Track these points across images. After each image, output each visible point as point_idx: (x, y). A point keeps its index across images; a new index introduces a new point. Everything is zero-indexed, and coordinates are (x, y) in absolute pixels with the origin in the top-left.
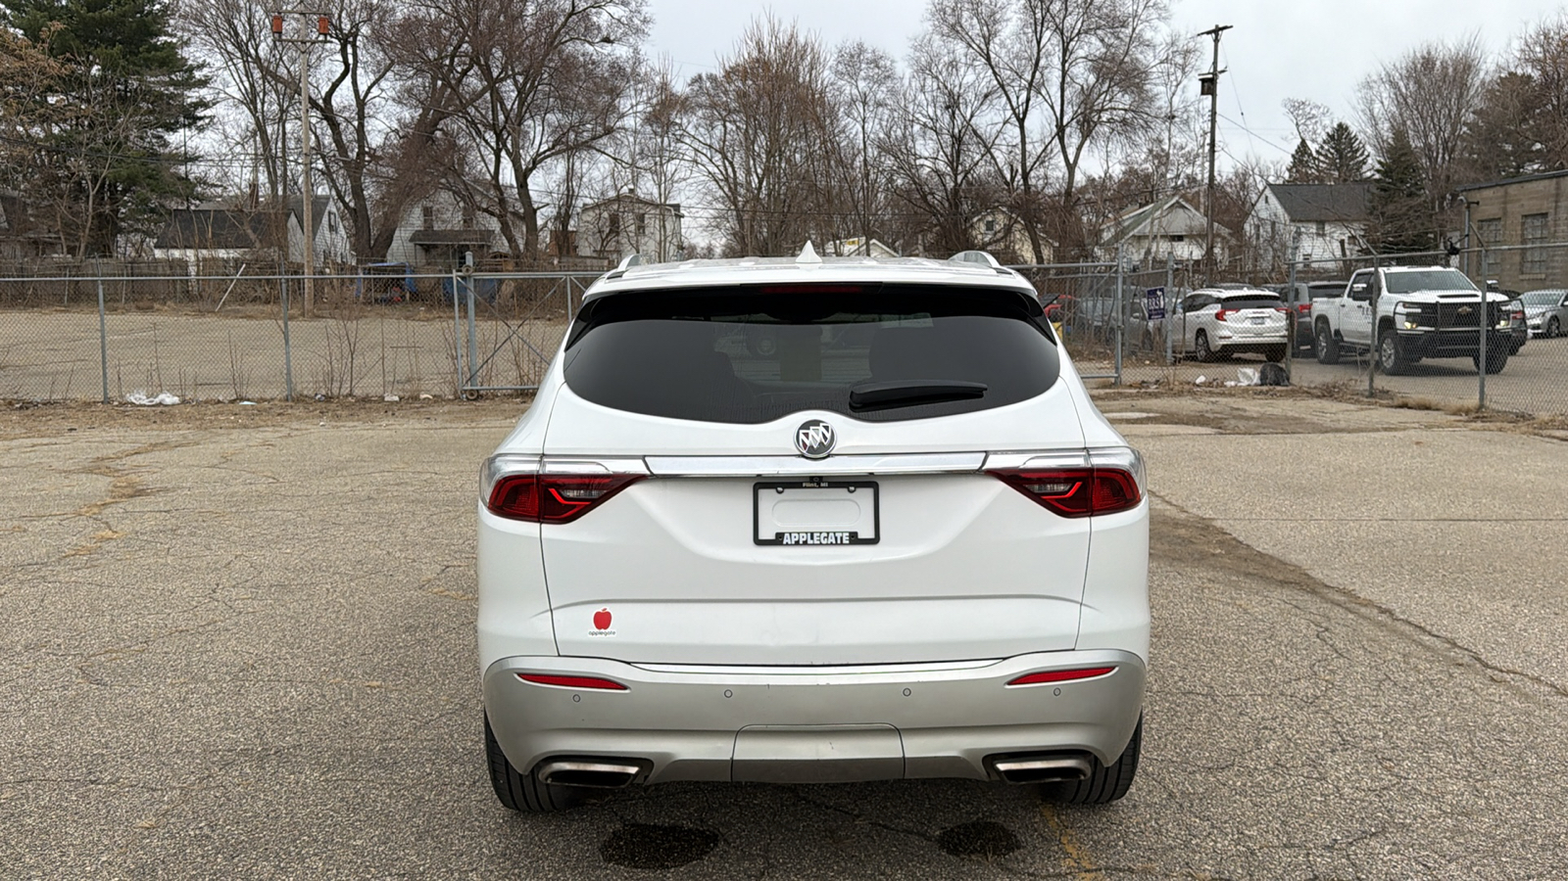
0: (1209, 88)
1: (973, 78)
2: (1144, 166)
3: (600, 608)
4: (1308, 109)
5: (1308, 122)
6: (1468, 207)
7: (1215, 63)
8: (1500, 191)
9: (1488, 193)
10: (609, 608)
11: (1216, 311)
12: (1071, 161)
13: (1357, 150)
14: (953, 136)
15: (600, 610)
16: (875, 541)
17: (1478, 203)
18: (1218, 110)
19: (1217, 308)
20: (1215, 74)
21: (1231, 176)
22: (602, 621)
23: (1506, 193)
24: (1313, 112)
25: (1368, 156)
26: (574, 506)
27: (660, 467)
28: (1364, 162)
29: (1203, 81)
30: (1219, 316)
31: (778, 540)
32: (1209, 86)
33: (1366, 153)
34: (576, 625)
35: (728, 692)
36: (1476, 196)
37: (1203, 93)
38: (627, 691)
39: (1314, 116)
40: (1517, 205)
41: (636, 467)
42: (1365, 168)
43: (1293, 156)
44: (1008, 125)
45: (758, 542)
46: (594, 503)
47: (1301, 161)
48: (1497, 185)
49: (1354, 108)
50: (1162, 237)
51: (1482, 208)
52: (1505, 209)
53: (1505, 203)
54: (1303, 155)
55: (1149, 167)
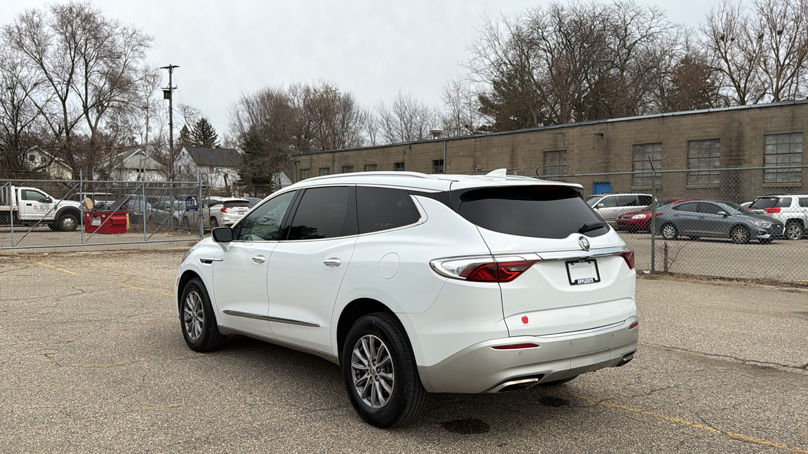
0: (168, 95)
1: (29, 73)
2: (105, 131)
3: (523, 315)
4: (190, 110)
5: (191, 117)
6: (295, 163)
7: (170, 83)
8: (308, 157)
9: (304, 158)
10: (527, 315)
11: (221, 208)
12: (93, 126)
13: (212, 132)
14: (13, 105)
15: (523, 316)
16: (599, 280)
17: (299, 162)
18: (173, 107)
19: (222, 206)
20: (171, 88)
21: (152, 140)
22: (525, 320)
23: (312, 158)
24: (193, 112)
25: (217, 135)
26: (512, 274)
27: (546, 256)
28: (215, 138)
29: (165, 92)
30: (223, 210)
31: (576, 283)
32: (168, 94)
33: (216, 134)
34: (515, 323)
35: (571, 342)
36: (298, 159)
37: (165, 98)
38: (539, 347)
39: (193, 114)
40: (317, 163)
41: (535, 257)
42: (216, 141)
43: (181, 132)
44: (50, 103)
45: (571, 284)
46: (521, 272)
47: (185, 135)
48: (308, 154)
49: (230, 113)
50: (146, 170)
51: (301, 164)
52: (311, 165)
53: (311, 162)
54: (186, 133)
55: (108, 132)
